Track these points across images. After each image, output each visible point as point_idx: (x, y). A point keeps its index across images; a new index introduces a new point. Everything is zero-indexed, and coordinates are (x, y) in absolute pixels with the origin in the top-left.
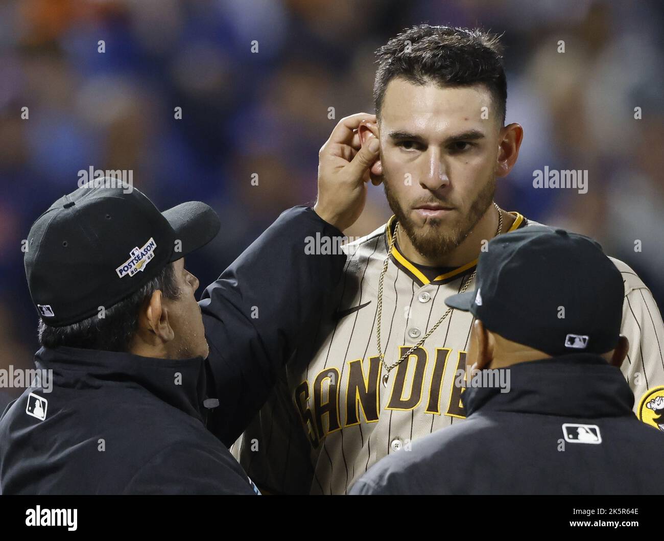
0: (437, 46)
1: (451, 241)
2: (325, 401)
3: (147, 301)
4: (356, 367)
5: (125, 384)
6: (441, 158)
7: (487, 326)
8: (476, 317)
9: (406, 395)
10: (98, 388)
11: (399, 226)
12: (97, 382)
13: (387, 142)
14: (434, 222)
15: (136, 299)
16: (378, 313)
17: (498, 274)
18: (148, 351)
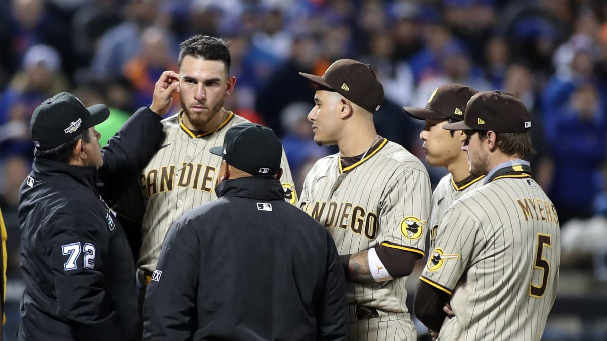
0: (204, 44)
1: (204, 121)
2: (152, 182)
3: (76, 143)
4: (165, 169)
5: (63, 175)
6: (203, 89)
7: (227, 163)
8: (223, 159)
9: (184, 182)
10: (51, 176)
11: (183, 114)
12: (51, 174)
13: (182, 80)
14: (198, 113)
15: (72, 142)
16: (174, 149)
17: (234, 142)
18: (75, 163)
